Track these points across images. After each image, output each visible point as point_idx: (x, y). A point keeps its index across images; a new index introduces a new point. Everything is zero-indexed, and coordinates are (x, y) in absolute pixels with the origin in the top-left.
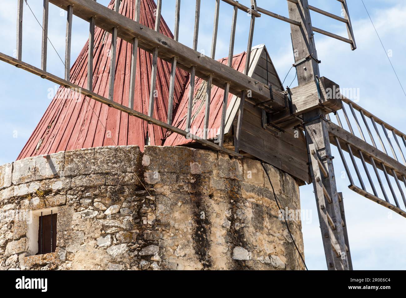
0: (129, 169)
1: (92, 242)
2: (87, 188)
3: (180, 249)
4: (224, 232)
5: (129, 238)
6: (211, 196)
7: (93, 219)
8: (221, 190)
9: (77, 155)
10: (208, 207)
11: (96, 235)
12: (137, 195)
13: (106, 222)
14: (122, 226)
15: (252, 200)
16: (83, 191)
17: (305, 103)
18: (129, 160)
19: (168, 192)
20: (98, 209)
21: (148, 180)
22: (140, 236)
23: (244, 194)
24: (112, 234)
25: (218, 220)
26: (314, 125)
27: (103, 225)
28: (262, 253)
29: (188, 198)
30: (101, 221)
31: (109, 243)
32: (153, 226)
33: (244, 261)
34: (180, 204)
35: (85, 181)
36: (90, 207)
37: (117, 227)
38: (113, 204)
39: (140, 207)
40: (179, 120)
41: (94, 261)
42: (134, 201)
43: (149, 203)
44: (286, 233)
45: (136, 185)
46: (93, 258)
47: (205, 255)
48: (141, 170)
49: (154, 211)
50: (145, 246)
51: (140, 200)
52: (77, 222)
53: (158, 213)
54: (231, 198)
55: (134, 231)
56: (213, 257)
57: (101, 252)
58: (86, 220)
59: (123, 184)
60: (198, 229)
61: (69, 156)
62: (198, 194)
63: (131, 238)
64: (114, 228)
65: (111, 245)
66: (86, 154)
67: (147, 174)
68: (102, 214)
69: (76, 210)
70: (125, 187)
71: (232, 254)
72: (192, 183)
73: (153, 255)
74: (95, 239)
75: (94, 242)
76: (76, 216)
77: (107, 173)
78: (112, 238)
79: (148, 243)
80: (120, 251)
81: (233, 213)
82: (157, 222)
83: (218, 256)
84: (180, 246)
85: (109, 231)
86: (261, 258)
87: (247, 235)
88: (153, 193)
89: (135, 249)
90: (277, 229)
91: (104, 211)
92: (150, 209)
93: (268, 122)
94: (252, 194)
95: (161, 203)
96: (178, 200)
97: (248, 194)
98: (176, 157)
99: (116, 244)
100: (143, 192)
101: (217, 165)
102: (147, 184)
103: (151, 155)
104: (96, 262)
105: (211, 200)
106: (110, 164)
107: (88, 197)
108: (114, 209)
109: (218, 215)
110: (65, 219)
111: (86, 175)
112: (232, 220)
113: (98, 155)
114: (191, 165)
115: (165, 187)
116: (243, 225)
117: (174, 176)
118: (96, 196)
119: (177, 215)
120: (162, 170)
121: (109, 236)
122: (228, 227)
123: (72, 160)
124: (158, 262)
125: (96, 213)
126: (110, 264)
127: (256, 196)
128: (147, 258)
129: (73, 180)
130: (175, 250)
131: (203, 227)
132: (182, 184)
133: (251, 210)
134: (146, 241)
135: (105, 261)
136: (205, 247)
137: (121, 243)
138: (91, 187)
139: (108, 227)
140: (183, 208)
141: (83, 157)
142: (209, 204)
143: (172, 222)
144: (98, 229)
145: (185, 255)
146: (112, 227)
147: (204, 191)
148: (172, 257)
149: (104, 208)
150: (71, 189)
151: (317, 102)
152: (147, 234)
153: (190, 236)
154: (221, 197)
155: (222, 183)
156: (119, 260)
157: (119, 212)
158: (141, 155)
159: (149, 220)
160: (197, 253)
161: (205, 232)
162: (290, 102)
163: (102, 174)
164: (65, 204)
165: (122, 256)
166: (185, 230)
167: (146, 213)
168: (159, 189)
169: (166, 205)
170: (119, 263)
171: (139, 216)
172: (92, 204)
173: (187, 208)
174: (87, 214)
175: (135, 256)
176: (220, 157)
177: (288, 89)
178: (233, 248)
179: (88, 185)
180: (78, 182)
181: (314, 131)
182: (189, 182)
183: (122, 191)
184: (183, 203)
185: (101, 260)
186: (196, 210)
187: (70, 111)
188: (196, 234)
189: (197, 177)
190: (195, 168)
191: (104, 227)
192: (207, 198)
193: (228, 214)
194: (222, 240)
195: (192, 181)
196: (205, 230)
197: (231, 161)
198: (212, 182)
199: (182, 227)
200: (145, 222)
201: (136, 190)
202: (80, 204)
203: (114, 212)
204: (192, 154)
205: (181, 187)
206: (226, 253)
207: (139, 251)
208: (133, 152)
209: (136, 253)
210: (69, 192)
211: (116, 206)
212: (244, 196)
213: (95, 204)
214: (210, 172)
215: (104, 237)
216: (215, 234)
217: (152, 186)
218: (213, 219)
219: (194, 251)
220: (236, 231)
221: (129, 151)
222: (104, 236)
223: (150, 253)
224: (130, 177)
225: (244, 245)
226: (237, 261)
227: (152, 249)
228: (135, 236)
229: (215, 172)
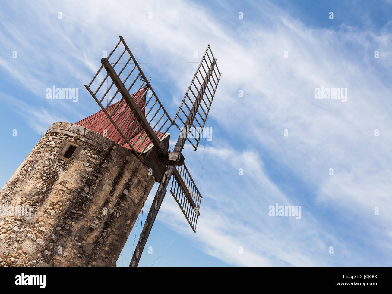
0: (107, 147)
1: (82, 162)
2: (91, 145)
3: (108, 180)
4: (125, 182)
5: (95, 167)
6: (127, 169)
7: (87, 155)
8: (132, 169)
9: (94, 133)
10: (125, 172)
11: (85, 161)
12: (105, 156)
13: (91, 159)
14: (95, 163)
15: (139, 178)
16: (89, 145)
17: (172, 158)
18: (109, 144)
19: (115, 161)
20: (90, 153)
21: (111, 154)
22: (98, 169)
23: (138, 175)
24: (90, 163)
25: (125, 178)
26: (170, 166)
27: (89, 159)
28: (132, 195)
29: (120, 166)
30: (89, 157)
31: (87, 166)
32: (104, 168)
33: (126, 195)
34: (117, 166)
35: (92, 143)
36: (89, 151)
37: (93, 162)
38: (96, 155)
39: (104, 160)
40: (132, 141)
41: (79, 168)
42: (103, 157)
43: (107, 160)
44: (143, 193)
45: (107, 153)
46: (80, 167)
47: (115, 186)
48: (111, 149)
49: (107, 164)
50: (98, 173)
51: (105, 158)
52: (82, 153)
53: (108, 165)
54: (133, 173)
55: (97, 166)
56: (117, 188)
57: (84, 167)
58: (85, 154)
59: (103, 151)
60: (118, 177)
61: (92, 132)
62: (124, 167)
63: (95, 168)
64: (92, 162)
65: (88, 167)
66: (97, 135)
67: (112, 152)
68: (91, 156)
69: (84, 150)
70: (103, 152)
71: (123, 191)
72: (124, 162)
73: (99, 177)
74: (84, 162)
75: (83, 162)
76: (82, 152)
77: (100, 144)
78: (89, 165)
79: (99, 173)
80: (89, 170)
81: (131, 178)
82: (106, 168)
83: (119, 189)
84: (109, 179)
85: (90, 162)
86: (131, 197)
87: (131, 187)
88: (110, 158)
89: (94, 172)
90: (141, 191)
91: (92, 155)
92: (106, 163)
93: (158, 157)
94: (140, 176)
95: (111, 163)
96: (117, 165)
97: (139, 175)
98: (124, 152)
99: (89, 167)
100: (108, 156)
101: (135, 161)
102: (110, 155)
103: (117, 146)
104: (80, 169)
105: (127, 171)
106: (103, 142)
107: (90, 148)
108: (96, 156)
109: (126, 176)
110: (78, 150)
111: (93, 141)
112: (130, 180)
113: (101, 137)
114: (127, 157)
115: (115, 159)
116: (132, 184)
117: (120, 157)
118: (92, 149)
119: (114, 169)
120: (117, 153)
121: (89, 164)
122: (127, 182)
123: (92, 134)
124: (99, 180)
125: (89, 154)
126: (84, 172)
127: (141, 177)
128: (97, 177)
129: (88, 140)
130: (106, 179)
131: (119, 177)
132: (121, 161)
133: (137, 181)
134: (99, 171)
135: (83, 170)
136: (117, 184)
137: (91, 168)
138: (93, 146)
139: (90, 161)
140: (117, 168)
141: (96, 135)
142: (125, 171)
143: (111, 170)
144: (87, 159)
145: (109, 183)
146: (92, 161)
147: (126, 167)
148: (104, 181)
149: (93, 154)
150: (86, 142)
151: (176, 160)
152: (101, 170)
153: (114, 178)
154: (130, 172)
155: (133, 167)
156: (87, 172)
157: (97, 158)
158: (114, 145)
159: (104, 166)
160: (113, 184)
161: (119, 179)
162: (168, 155)
163: (99, 143)
164: (81, 146)
165: (89, 172)
166: (113, 175)
167: (104, 163)
168: (113, 158)
169: (112, 164)
170: (87, 173)
171: (102, 163)
172: (90, 151)
173: (118, 169)
174: (86, 153)
175: (93, 174)
176: (137, 159)
177: (169, 151)
178: (124, 189)
179: (92, 144)
180: (89, 141)
181: (170, 168)
182: (123, 161)
183: (101, 152)
184: (118, 167)
185: (82, 170)
186: (121, 171)
187: (101, 119)
188: (116, 178)
189: (127, 161)
190: (128, 158)
191: (89, 160)
192: (126, 169)
193: (129, 177)
194: (122, 185)
195: (125, 162)
196: (120, 178)
197: (140, 162)
198: (130, 165)
199: (113, 174)
200: (103, 166)
201: (106, 154)
202: (86, 149)
203: (95, 157)
204: (129, 154)
205: (120, 161)
206: (122, 189)
207: (95, 173)
208: (112, 142)
209: (94, 173)
210: (85, 143)
211: (97, 155)
212: (137, 175)
213: (91, 151)
214: (132, 162)
215: (87, 163)
216: (122, 181)
217: (112, 156)
218: (124, 177)
219: (112, 183)
220: (128, 184)
221: (111, 142)
222: (87, 162)
223: (98, 176)
224: (106, 149)
225: (129, 190)
226: (123, 194)
227: (100, 175)
228: (97, 168)
229: (133, 163)
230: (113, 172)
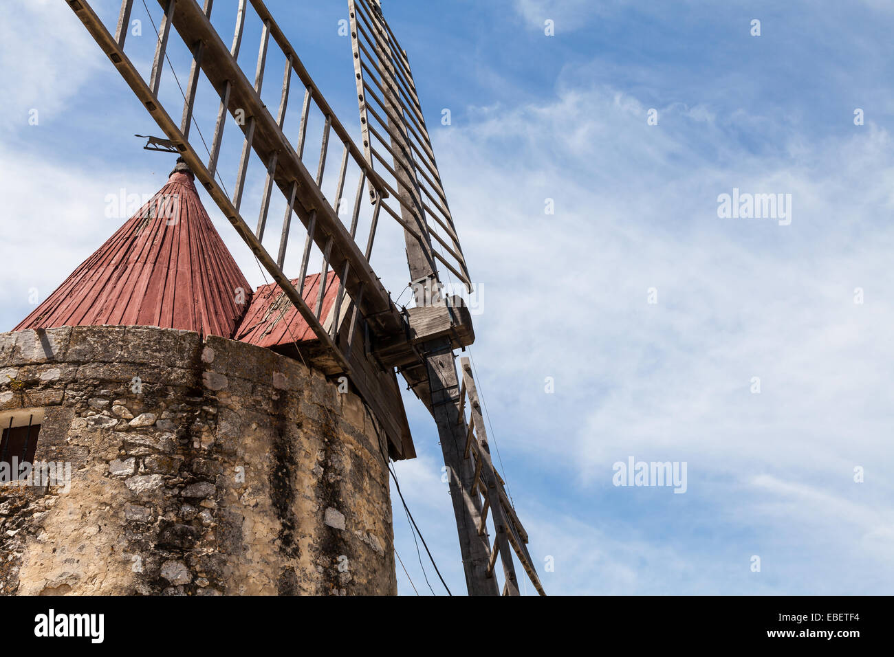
0: (179, 363)
1: (100, 467)
2: (104, 382)
3: (250, 494)
4: (314, 481)
5: (166, 464)
6: (300, 426)
7: (108, 430)
8: (313, 421)
9: (94, 333)
10: (295, 439)
11: (110, 456)
12: (188, 403)
13: (130, 437)
14: (158, 446)
15: (350, 446)
16: (95, 386)
17: (430, 326)
18: (181, 351)
19: (238, 407)
20: (118, 417)
21: (208, 383)
22: (186, 466)
23: (343, 435)
24: (138, 457)
25: (307, 462)
26: (440, 356)
27: (124, 441)
28: (360, 526)
29: (267, 420)
30: (122, 435)
31: (130, 470)
32: (210, 452)
33: (340, 530)
34: (254, 426)
35: (102, 371)
36: (105, 412)
37: (149, 446)
38: (145, 412)
39: (191, 420)
41: (99, 497)
42: (182, 411)
43: (205, 416)
44: (384, 506)
45: (189, 388)
46: (98, 493)
47: (286, 509)
48: (198, 367)
49: (212, 431)
50: (192, 482)
51: (193, 411)
52: (78, 432)
53: (219, 434)
54: (325, 435)
55: (176, 457)
56: (298, 516)
57: (116, 483)
58: (95, 430)
59: (168, 384)
60: (279, 468)
61: (81, 333)
62: (282, 418)
63: (170, 466)
64: (142, 448)
65: (133, 475)
66: (110, 332)
67: (207, 375)
68: (125, 424)
69: (79, 415)
70: (170, 388)
71: (324, 516)
72: (274, 401)
73: (204, 498)
74: (107, 462)
75: (103, 466)
76: (76, 424)
77: (142, 364)
78: (137, 464)
79: (198, 478)
80: (149, 486)
81: (327, 457)
82: (217, 447)
83: (305, 515)
84: (249, 490)
85: (133, 452)
86: (359, 533)
87: (344, 493)
88: (214, 403)
89: (174, 485)
90: (377, 497)
91: (129, 420)
92: (207, 427)
93: (372, 350)
94: (351, 438)
95: (226, 419)
96: (252, 420)
97: (346, 435)
98: (254, 359)
99: (143, 474)
100: (199, 399)
101: (309, 384)
102: (206, 389)
103: (216, 348)
104: (102, 499)
105: (299, 430)
106: (148, 351)
107: (104, 397)
108: (147, 418)
109: (307, 455)
110: (56, 426)
111: (105, 363)
112: (324, 465)
113: (130, 336)
114: (275, 374)
115: (234, 398)
116: (339, 478)
117: (249, 385)
118: (118, 396)
119: (248, 441)
120: (231, 374)
121: (133, 460)
122: (320, 476)
123: (84, 339)
124: (212, 510)
125: (115, 421)
126: (128, 504)
127: (355, 442)
128: (194, 501)
129: (81, 368)
130: (241, 495)
131: (287, 468)
132: (259, 398)
133: (349, 460)
134: (195, 474)
135: (121, 498)
136: (288, 497)
137: (152, 472)
138: (110, 382)
139: (134, 445)
140: (258, 433)
141: (103, 336)
142: (296, 436)
143: (240, 451)
144: (114, 445)
145: (256, 505)
146: (140, 445)
147: (290, 416)
148: (236, 505)
149: (129, 415)
150: (75, 381)
151: (448, 326)
152: (199, 463)
153: (266, 477)
154: (312, 430)
155: (314, 410)
156: (145, 499)
157: (154, 425)
158: (201, 347)
159: (203, 443)
160: (274, 504)
161: (288, 474)
163: (133, 363)
164: (60, 404)
165: (152, 493)
166: (259, 467)
167: (198, 433)
168: (223, 399)
169: (233, 424)
170: (144, 504)
171: (187, 435)
172: (109, 407)
173: (265, 434)
174: (98, 422)
175: (174, 496)
176: (314, 374)
177: (404, 309)
178: (325, 508)
179: (107, 378)
180: (89, 371)
181: (441, 364)
182: (270, 398)
183: (163, 393)
184: (259, 425)
185: (114, 497)
186: (278, 440)
188: (276, 475)
189: (282, 393)
190: (279, 380)
191: (126, 445)
192: (294, 426)
193: (318, 456)
194: (310, 492)
195: (275, 398)
196: (288, 471)
197: (327, 385)
198: (301, 405)
199: (256, 460)
200: (196, 445)
201: (188, 395)
202: (87, 406)
203: (146, 423)
204: (276, 361)
205: (259, 402)
206: (316, 513)
207: (181, 489)
208: (188, 339)
209: (176, 491)
210: (69, 386)
211: (150, 415)
212: (341, 438)
213: (114, 408)
214: (301, 392)
215: (123, 460)
216: (301, 481)
217: (214, 393)
218: (301, 459)
219: (269, 502)
220: (329, 485)
221: (183, 338)
222: (123, 458)
223: (200, 494)
224: (179, 373)
225: (340, 507)
226: (330, 528)
227: (204, 488)
228: (178, 465)
229: (306, 393)
230: (254, 452)
